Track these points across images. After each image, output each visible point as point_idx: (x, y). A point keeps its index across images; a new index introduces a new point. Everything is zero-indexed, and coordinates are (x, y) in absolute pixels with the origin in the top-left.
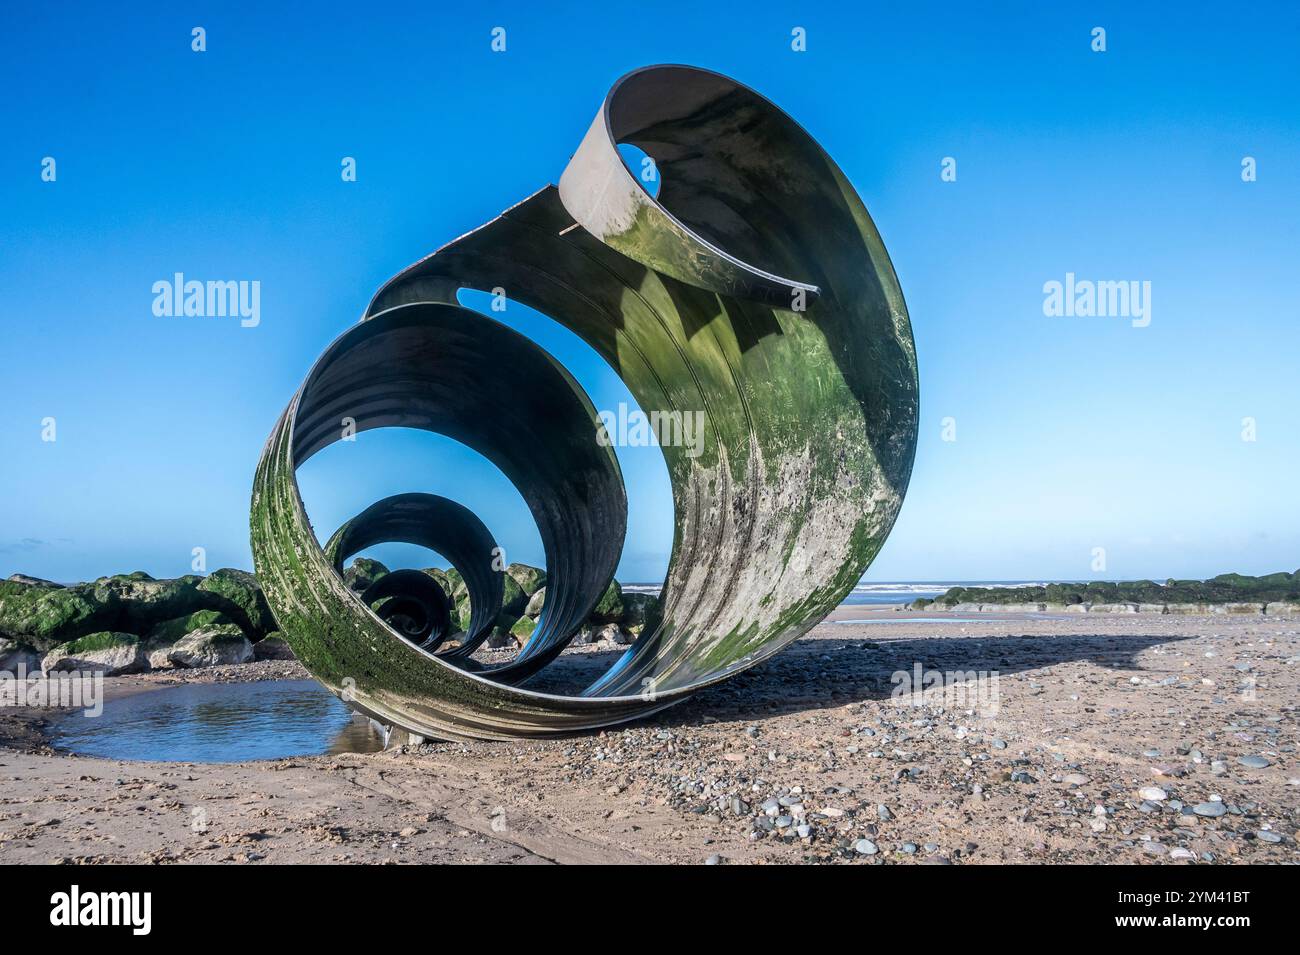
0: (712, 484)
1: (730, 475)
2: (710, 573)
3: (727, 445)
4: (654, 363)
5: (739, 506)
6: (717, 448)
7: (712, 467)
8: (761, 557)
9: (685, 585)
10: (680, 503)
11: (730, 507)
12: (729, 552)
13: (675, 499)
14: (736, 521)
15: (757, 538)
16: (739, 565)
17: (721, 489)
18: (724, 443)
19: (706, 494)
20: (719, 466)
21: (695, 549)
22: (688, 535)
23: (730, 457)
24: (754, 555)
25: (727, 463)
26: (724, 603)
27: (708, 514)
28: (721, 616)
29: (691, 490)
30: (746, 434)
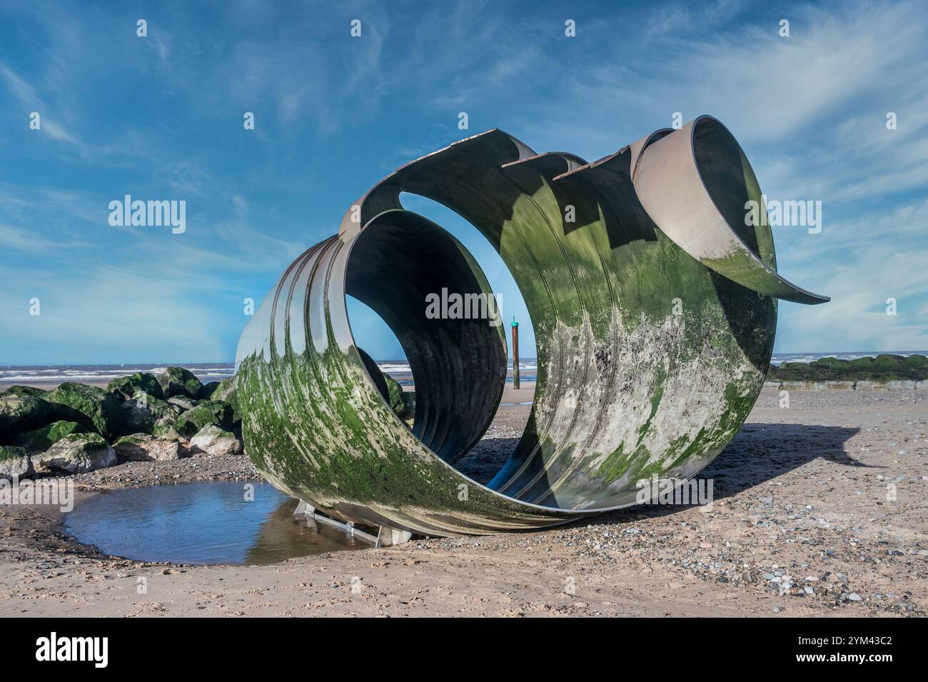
0: (575, 339)
1: (592, 333)
2: (579, 405)
3: (590, 311)
4: (533, 249)
5: (602, 357)
6: (581, 313)
7: (576, 327)
8: (626, 397)
9: (555, 411)
10: (544, 350)
11: (593, 357)
12: (595, 390)
13: (538, 347)
14: (599, 368)
15: (621, 382)
16: (606, 400)
17: (584, 343)
18: (588, 310)
19: (569, 345)
20: (582, 326)
21: (560, 385)
22: (553, 373)
23: (592, 320)
24: (619, 394)
25: (589, 324)
26: (597, 428)
27: (572, 361)
28: (598, 437)
29: (555, 342)
30: (609, 305)
